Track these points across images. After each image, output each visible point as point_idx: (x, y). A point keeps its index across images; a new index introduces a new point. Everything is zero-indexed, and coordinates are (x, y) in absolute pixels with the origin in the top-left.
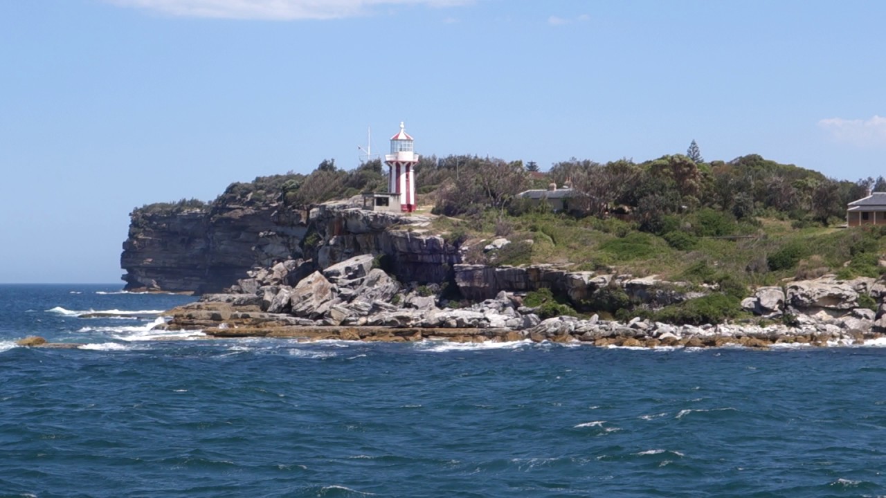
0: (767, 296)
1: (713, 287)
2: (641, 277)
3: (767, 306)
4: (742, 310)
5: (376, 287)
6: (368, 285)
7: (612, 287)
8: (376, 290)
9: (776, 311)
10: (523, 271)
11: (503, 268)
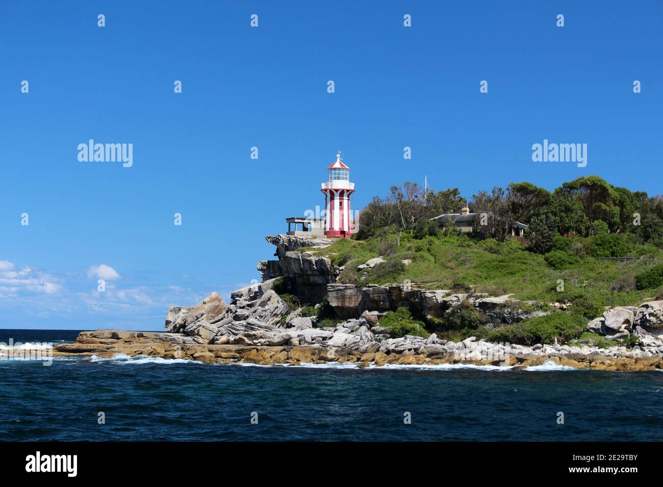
0: (613, 315)
1: (564, 306)
2: (496, 296)
3: (611, 326)
4: (588, 331)
5: (267, 307)
6: (260, 305)
7: (464, 306)
8: (265, 311)
9: (622, 332)
10: (386, 290)
11: (369, 287)
